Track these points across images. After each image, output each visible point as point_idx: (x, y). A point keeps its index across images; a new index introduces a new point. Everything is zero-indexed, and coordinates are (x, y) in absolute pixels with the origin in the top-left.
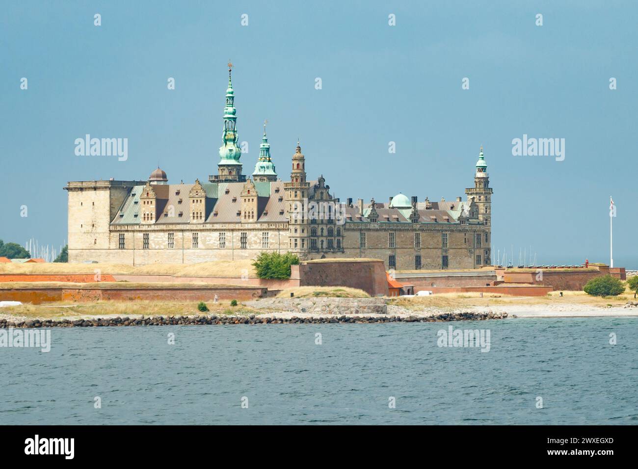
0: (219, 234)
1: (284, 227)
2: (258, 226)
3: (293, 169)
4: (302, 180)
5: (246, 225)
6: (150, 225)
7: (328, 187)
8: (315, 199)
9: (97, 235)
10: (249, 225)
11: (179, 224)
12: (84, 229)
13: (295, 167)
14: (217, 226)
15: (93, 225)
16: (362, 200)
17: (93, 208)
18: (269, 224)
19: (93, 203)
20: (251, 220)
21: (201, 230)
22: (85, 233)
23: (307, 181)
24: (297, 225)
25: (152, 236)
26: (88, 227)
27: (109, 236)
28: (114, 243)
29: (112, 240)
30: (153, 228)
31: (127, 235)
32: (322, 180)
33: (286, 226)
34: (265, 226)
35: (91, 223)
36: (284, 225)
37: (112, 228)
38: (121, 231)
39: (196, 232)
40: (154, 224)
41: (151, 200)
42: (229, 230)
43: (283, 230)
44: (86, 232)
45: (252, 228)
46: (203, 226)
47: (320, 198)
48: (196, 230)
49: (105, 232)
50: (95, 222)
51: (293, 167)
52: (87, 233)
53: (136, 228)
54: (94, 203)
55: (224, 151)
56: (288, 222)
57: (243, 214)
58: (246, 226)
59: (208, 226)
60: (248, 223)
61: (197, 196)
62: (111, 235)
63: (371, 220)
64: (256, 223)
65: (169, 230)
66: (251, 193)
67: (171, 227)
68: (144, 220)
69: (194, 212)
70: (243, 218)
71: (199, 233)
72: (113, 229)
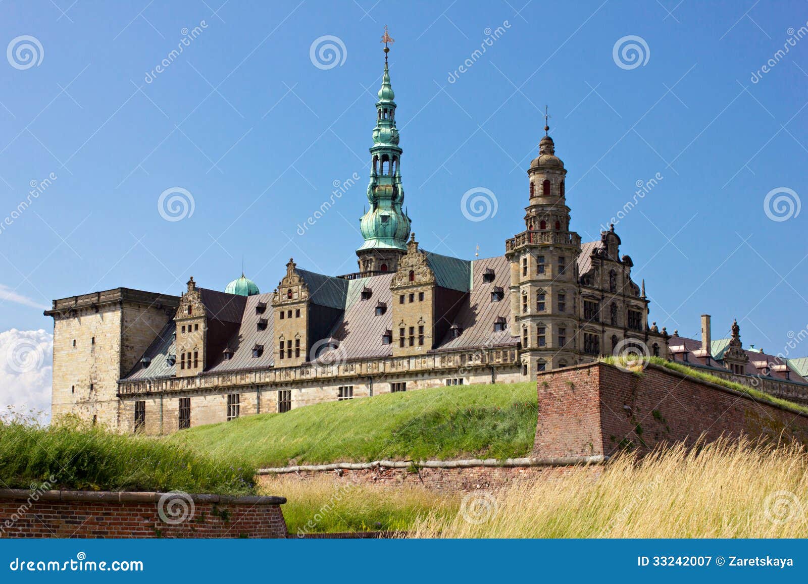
0: (338, 392)
1: (505, 360)
2: (436, 363)
3: (532, 197)
4: (558, 225)
5: (405, 362)
6: (193, 378)
7: (628, 262)
8: (596, 286)
9: (98, 407)
10: (413, 361)
11: (250, 371)
12: (78, 397)
13: (539, 190)
14: (333, 371)
15: (92, 385)
16: (708, 317)
17: (93, 350)
18: (462, 357)
19: (93, 338)
20: (418, 349)
21: (299, 384)
22: (77, 403)
23: (571, 229)
24: (546, 350)
25: (196, 402)
26: (83, 390)
27: (119, 409)
28: (127, 423)
29: (123, 417)
30: (199, 383)
31: (150, 403)
32: (611, 239)
33: (512, 356)
34: (454, 362)
35: (88, 383)
36: (505, 354)
37: (123, 391)
38: (139, 395)
39: (287, 389)
40: (201, 376)
41: (196, 321)
42: (361, 378)
43: (505, 368)
44: (80, 401)
45: (419, 368)
46: (302, 373)
47: (607, 286)
48: (287, 384)
49: (111, 401)
50: (95, 378)
51: (532, 192)
52: (81, 403)
53: (166, 386)
54: (96, 340)
55: (369, 220)
56: (519, 345)
57: (396, 335)
58: (404, 366)
59: (314, 372)
60: (409, 357)
61: (290, 301)
62: (122, 406)
63: (732, 365)
64: (429, 355)
65: (229, 388)
66: (419, 278)
67: (235, 380)
68: (183, 367)
69: (282, 339)
70: (396, 345)
71: (294, 392)
72: (125, 391)
